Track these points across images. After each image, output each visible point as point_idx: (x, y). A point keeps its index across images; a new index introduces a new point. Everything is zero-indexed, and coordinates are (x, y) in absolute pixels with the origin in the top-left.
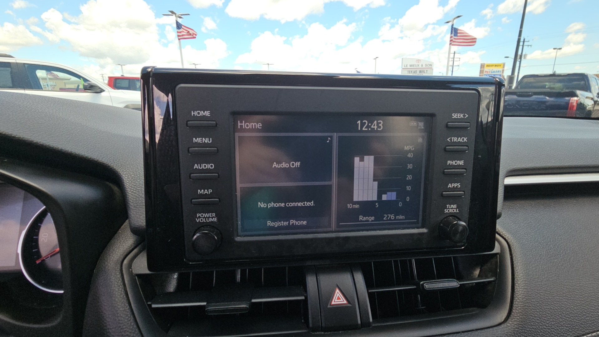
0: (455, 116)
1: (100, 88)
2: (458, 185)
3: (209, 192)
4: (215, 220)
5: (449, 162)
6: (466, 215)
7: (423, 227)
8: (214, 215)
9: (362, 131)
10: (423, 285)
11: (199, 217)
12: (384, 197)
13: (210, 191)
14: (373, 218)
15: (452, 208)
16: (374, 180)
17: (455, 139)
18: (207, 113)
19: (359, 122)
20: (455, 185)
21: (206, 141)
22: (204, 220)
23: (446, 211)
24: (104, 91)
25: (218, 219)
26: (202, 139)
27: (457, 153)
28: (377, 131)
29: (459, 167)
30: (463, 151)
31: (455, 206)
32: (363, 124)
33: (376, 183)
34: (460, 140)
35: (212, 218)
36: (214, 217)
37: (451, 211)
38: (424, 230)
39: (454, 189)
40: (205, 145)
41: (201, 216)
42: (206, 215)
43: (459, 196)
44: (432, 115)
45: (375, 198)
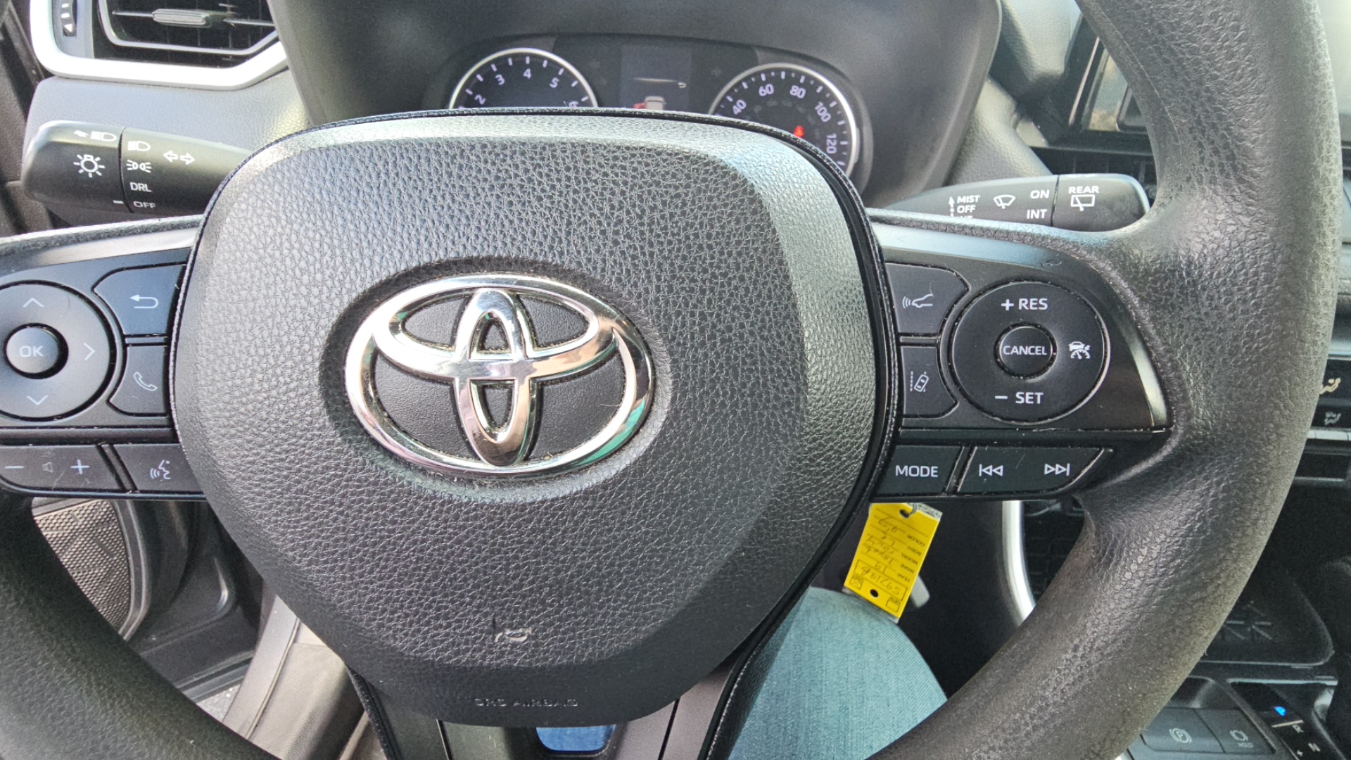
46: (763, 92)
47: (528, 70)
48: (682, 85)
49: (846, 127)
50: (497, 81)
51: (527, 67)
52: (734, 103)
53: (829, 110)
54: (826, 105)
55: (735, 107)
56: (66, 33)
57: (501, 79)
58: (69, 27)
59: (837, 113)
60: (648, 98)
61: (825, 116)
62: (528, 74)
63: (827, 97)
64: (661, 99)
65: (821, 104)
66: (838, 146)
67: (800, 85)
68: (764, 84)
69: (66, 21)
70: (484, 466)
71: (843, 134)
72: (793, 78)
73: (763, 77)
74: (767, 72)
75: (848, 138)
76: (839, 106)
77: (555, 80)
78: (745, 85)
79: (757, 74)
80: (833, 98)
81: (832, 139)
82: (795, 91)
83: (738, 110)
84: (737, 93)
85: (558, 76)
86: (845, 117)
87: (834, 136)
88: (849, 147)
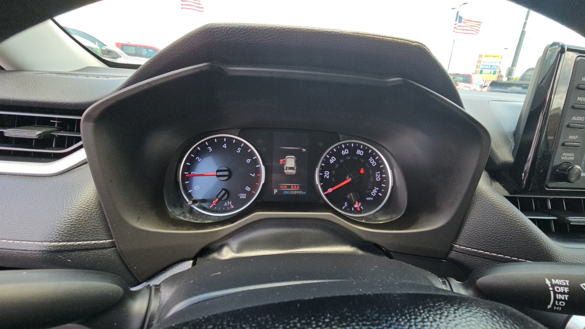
1: (117, 54)
3: (576, 138)
4: (573, 159)
8: (573, 155)
11: (564, 156)
22: (566, 158)
24: (120, 57)
25: (575, 159)
26: (583, 99)
35: (572, 157)
36: (573, 157)
40: (583, 103)
41: (565, 155)
42: (568, 155)
46: (344, 153)
47: (225, 144)
48: (304, 150)
49: (385, 167)
50: (208, 150)
51: (225, 143)
52: (330, 158)
53: (376, 161)
54: (374, 158)
55: (330, 160)
57: (211, 149)
59: (379, 162)
60: (287, 157)
61: (374, 163)
62: (225, 146)
63: (374, 155)
64: (294, 157)
65: (371, 158)
66: (381, 177)
67: (361, 150)
68: (344, 149)
71: (383, 171)
72: (357, 147)
73: (343, 146)
74: (345, 144)
75: (386, 173)
76: (380, 159)
77: (239, 149)
78: (335, 150)
79: (341, 145)
80: (377, 155)
81: (378, 174)
82: (359, 152)
83: (332, 161)
84: (331, 154)
85: (241, 147)
86: (383, 163)
87: (379, 173)
88: (387, 178)
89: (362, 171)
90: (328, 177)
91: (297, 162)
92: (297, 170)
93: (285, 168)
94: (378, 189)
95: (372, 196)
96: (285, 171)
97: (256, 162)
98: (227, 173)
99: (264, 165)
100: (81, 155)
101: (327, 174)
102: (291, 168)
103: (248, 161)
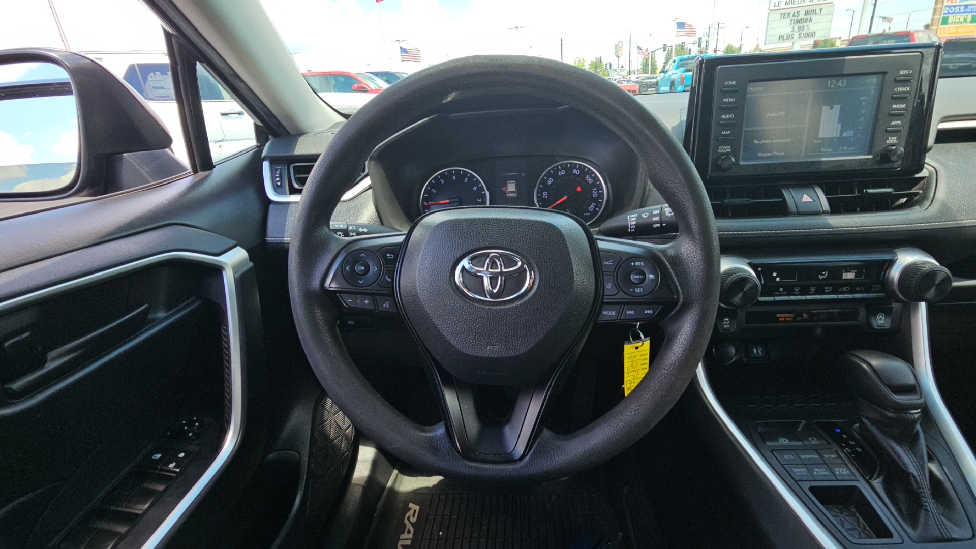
0: (902, 72)
2: (899, 122)
4: (730, 150)
5: (894, 106)
6: (903, 144)
7: (870, 154)
8: (729, 147)
9: (830, 88)
10: (866, 191)
11: (720, 149)
12: (845, 134)
13: (729, 132)
14: (831, 150)
15: (893, 140)
16: (839, 122)
17: (900, 89)
18: (734, 83)
19: (829, 82)
20: (897, 122)
21: (731, 100)
22: (723, 151)
23: (888, 142)
25: (731, 151)
26: (729, 99)
27: (901, 99)
28: (842, 87)
29: (902, 109)
30: (905, 98)
31: (895, 138)
32: (831, 83)
33: (840, 124)
34: (904, 89)
35: (728, 149)
37: (892, 142)
38: (870, 157)
39: (895, 126)
40: (730, 103)
42: (725, 148)
43: (899, 131)
44: (885, 73)
45: (838, 135)
46: (560, 173)
47: (454, 176)
48: (523, 174)
49: (601, 184)
50: (441, 182)
51: (453, 175)
52: (548, 180)
53: (592, 178)
54: (590, 176)
56: (277, 185)
57: (442, 181)
58: (279, 184)
59: (596, 179)
60: (508, 182)
61: (590, 180)
62: (454, 178)
63: (590, 173)
64: (514, 182)
65: (588, 176)
66: (598, 193)
67: (577, 169)
68: (560, 170)
69: (278, 181)
70: (489, 299)
71: (598, 187)
72: (574, 166)
73: (560, 167)
74: (561, 165)
75: (602, 189)
76: (596, 176)
77: (466, 179)
78: (552, 172)
79: (557, 167)
80: (593, 173)
81: (595, 191)
82: (575, 171)
83: (549, 183)
84: (548, 175)
85: (467, 177)
86: (599, 180)
87: (596, 189)
88: (603, 193)
89: (579, 189)
90: (546, 197)
91: (517, 186)
92: (518, 193)
93: (507, 192)
94: (595, 204)
95: (589, 212)
96: (508, 195)
97: (482, 189)
98: (457, 200)
99: (488, 190)
100: (367, 182)
101: (545, 195)
102: (512, 192)
103: (475, 188)
